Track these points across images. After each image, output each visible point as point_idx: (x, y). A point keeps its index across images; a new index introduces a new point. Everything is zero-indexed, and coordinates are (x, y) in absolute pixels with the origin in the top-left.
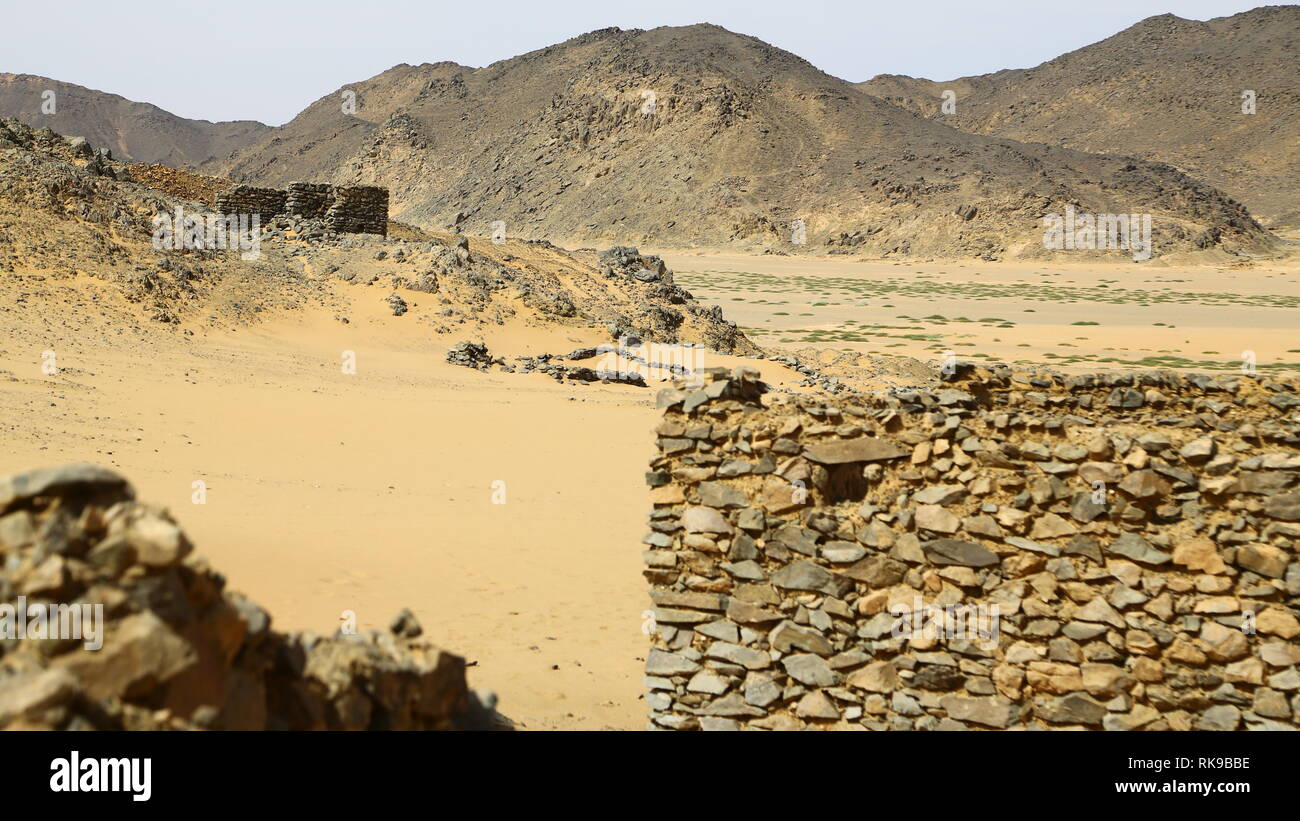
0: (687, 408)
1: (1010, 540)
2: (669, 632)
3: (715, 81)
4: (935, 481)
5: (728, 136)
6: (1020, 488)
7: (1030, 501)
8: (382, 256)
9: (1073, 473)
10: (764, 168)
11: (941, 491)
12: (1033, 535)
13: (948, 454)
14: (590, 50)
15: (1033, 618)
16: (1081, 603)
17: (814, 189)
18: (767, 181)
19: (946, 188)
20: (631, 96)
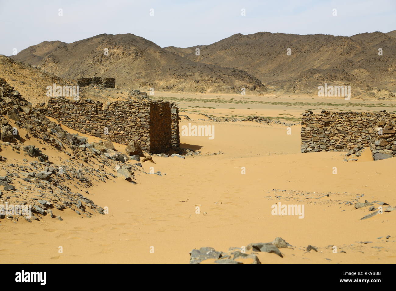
0: (306, 115)
1: (349, 130)
2: (304, 143)
3: (134, 48)
4: (339, 124)
5: (137, 62)
6: (350, 124)
7: (352, 126)
9: (357, 122)
10: (147, 70)
11: (340, 125)
12: (352, 130)
15: (352, 140)
16: (358, 138)
17: (159, 75)
18: (147, 73)
19: (191, 75)
20: (112, 51)
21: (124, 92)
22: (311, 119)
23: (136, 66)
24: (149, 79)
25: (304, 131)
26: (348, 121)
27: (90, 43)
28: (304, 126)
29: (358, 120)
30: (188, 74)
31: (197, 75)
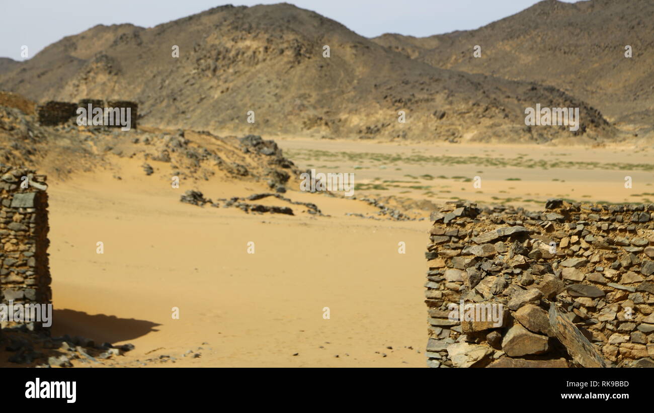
0: (446, 221)
1: (610, 284)
2: (438, 330)
3: (291, 37)
4: (572, 256)
5: (299, 69)
6: (615, 259)
7: (620, 265)
8: (137, 141)
9: (642, 252)
10: (320, 88)
11: (575, 261)
12: (621, 281)
13: (578, 243)
14: (216, 18)
15: (622, 322)
16: (647, 314)
17: (350, 100)
18: (323, 95)
19: (427, 100)
20: (241, 45)
21: (155, 139)
22: (465, 236)
23: (296, 80)
24: (325, 110)
25: (437, 282)
26: (606, 244)
27: (194, 28)
28: (438, 262)
29: (643, 242)
30: (420, 96)
31: (440, 99)
